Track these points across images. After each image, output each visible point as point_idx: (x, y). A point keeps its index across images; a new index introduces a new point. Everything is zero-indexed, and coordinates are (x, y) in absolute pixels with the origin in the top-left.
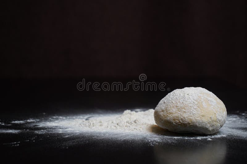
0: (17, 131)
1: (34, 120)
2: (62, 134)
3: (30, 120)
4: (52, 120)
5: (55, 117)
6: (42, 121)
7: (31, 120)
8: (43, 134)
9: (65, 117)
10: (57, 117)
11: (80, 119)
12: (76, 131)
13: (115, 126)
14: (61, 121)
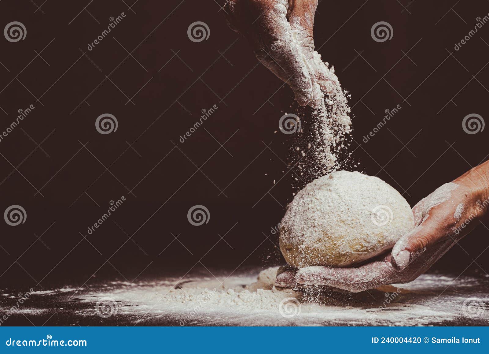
0: (41, 311)
1: (75, 289)
2: (130, 316)
3: (66, 288)
4: (109, 288)
5: (114, 283)
6: (90, 291)
7: (69, 290)
8: (91, 317)
9: (135, 282)
10: (119, 282)
11: (164, 287)
12: (156, 310)
13: (234, 301)
14: (128, 289)
